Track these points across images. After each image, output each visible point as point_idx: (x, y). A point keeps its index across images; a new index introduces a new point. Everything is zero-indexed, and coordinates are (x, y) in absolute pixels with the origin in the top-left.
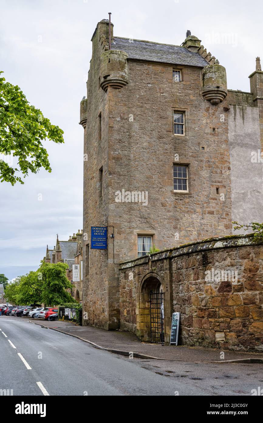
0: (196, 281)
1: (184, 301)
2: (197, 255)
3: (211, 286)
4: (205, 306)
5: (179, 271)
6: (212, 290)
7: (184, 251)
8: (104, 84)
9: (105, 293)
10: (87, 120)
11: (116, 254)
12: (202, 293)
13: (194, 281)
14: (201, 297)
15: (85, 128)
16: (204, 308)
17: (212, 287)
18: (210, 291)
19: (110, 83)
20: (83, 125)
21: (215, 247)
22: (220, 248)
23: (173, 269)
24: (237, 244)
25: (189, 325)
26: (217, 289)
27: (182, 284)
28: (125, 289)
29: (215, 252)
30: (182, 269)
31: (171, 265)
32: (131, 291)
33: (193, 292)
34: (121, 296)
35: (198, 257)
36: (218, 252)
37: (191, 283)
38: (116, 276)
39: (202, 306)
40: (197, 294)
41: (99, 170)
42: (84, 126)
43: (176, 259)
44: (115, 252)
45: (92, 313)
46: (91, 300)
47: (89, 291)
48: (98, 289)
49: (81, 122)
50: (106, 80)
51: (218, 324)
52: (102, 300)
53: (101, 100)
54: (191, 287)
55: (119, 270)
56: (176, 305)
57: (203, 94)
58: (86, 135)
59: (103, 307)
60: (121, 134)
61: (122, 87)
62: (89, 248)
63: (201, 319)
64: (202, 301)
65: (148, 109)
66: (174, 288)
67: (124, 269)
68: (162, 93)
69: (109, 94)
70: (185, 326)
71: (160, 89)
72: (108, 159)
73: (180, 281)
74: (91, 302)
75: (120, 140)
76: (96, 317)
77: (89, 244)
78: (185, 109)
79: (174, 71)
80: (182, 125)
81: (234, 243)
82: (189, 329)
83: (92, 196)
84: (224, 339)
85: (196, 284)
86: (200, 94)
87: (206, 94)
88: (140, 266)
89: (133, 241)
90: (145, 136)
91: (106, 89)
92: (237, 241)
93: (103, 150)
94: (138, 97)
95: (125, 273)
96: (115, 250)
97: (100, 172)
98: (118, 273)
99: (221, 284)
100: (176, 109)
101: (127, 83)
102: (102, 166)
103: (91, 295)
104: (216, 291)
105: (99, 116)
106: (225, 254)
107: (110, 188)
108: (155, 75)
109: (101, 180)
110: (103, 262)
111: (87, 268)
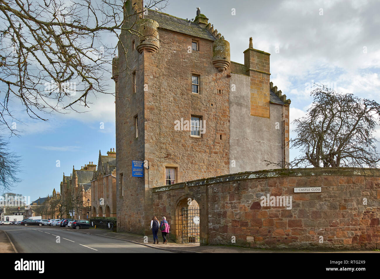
0: (232, 202)
1: (219, 215)
2: (234, 183)
3: (244, 205)
4: (239, 219)
5: (215, 194)
6: (245, 208)
7: (221, 180)
8: (140, 47)
9: (141, 209)
10: (118, 76)
11: (150, 181)
12: (236, 210)
13: (230, 202)
14: (236, 212)
15: (116, 82)
16: (238, 220)
17: (246, 206)
18: (243, 208)
19: (145, 46)
20: (115, 80)
21: (249, 178)
22: (253, 179)
23: (209, 193)
24: (267, 176)
25: (223, 231)
26: (250, 207)
27: (217, 203)
28: (159, 207)
29: (249, 181)
30: (218, 193)
31: (207, 190)
32: (164, 208)
33: (229, 209)
34: (155, 211)
35: (234, 185)
36: (251, 181)
37: (227, 203)
38: (151, 197)
39: (237, 219)
40: (232, 210)
41: (134, 117)
42: (116, 81)
43: (212, 185)
44: (150, 180)
45: (127, 223)
46: (126, 214)
47: (124, 207)
48: (134, 206)
49: (113, 77)
50: (142, 44)
51: (249, 231)
52: (138, 214)
53: (135, 60)
54: (226, 205)
55: (153, 192)
56: (211, 218)
57: (213, 63)
58: (118, 88)
59: (140, 219)
60: (154, 89)
61: (154, 51)
62: (123, 176)
63: (235, 227)
64: (237, 215)
65: (173, 71)
66: (209, 206)
67: (158, 192)
68: (184, 59)
69: (145, 56)
70: (220, 232)
71: (182, 55)
72: (144, 108)
73: (216, 201)
74: (126, 216)
75: (153, 94)
76: (132, 226)
77: (122, 173)
78: (200, 74)
79: (192, 42)
80: (197, 86)
81: (265, 175)
82: (223, 234)
83: (126, 137)
84: (253, 241)
85: (231, 203)
86: (211, 63)
87: (216, 63)
88: (175, 190)
89: (162, 172)
90: (171, 93)
91: (141, 51)
92: (267, 174)
93: (138, 101)
94: (166, 60)
95: (159, 195)
96: (150, 178)
97: (134, 118)
98: (152, 195)
99: (253, 204)
100: (194, 73)
101: (158, 48)
102: (137, 114)
103: (126, 211)
104: (249, 208)
105: (132, 73)
106: (257, 183)
107: (145, 131)
108: (179, 44)
109: (135, 124)
110: (139, 187)
111: (121, 190)
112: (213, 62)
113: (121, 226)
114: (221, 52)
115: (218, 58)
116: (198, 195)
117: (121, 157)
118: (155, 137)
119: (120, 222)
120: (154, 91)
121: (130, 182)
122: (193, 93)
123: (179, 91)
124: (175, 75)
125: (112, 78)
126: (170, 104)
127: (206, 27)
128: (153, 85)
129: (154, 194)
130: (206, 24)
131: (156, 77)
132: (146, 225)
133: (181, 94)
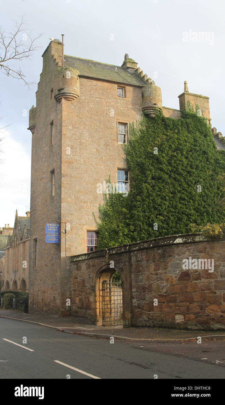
0: (157, 272)
1: (144, 289)
2: (159, 249)
3: (171, 276)
4: (166, 293)
5: (139, 263)
6: (172, 279)
7: (145, 246)
8: (58, 96)
9: (57, 283)
10: (35, 126)
11: (68, 248)
12: (163, 282)
13: (155, 272)
14: (162, 285)
15: (33, 133)
16: (165, 294)
17: (173, 277)
18: (170, 280)
19: (64, 95)
20: (31, 130)
21: (175, 242)
22: (180, 244)
23: (132, 262)
24: (195, 240)
25: (149, 309)
26: (178, 278)
27: (141, 274)
28: (77, 279)
29: (175, 246)
30: (142, 261)
31: (130, 259)
32: (84, 281)
33: (154, 281)
34: (73, 286)
35: (159, 251)
36: (178, 247)
37: (151, 274)
38: (68, 268)
39: (164, 293)
40: (158, 282)
41: (50, 172)
42: (33, 132)
43: (135, 252)
44: (67, 246)
45: (41, 301)
46: (39, 290)
47: (38, 281)
48: (48, 279)
49: (30, 128)
50: (60, 93)
51: (178, 308)
52: (53, 289)
53: (53, 110)
54: (151, 277)
55: (71, 262)
56: (134, 292)
57: (142, 110)
58: (34, 139)
59: (54, 296)
60: (73, 141)
61: (74, 99)
62: (38, 242)
63: (162, 304)
64: (163, 288)
65: (96, 120)
66: (133, 277)
67: (76, 261)
68: (108, 107)
69: (63, 105)
70: (145, 311)
71: (106, 103)
72: (61, 162)
73: (139, 272)
74: (40, 292)
75: (72, 146)
76: (46, 305)
77: (37, 238)
78: (127, 122)
79: (118, 88)
80: (125, 135)
81: (193, 239)
82: (149, 313)
83: (41, 195)
84: (183, 320)
85: (156, 274)
86: (139, 110)
87: (145, 110)
88: (95, 259)
89: (82, 236)
90: (93, 144)
91: (60, 100)
92: (195, 238)
93: (55, 154)
94: (88, 109)
95: (77, 265)
96: (67, 245)
97: (51, 174)
98: (69, 264)
99: (181, 274)
100: (121, 121)
101: (78, 96)
102: (54, 169)
103: (40, 285)
104: (176, 280)
105: (50, 124)
106: (185, 249)
107: (62, 189)
108: (102, 91)
109: (51, 181)
110: (55, 255)
111: (34, 260)
112: (142, 108)
113: (33, 305)
114: (151, 98)
115: (148, 104)
116: (120, 264)
117: (36, 219)
118: (74, 195)
119: (33, 300)
120: (74, 143)
121: (45, 249)
122: (119, 143)
123: (102, 142)
124: (98, 124)
125: (28, 129)
126: (93, 156)
127: (135, 71)
128: (72, 136)
129: (72, 264)
130: (135, 69)
131: (76, 128)
132: (62, 303)
133: (105, 145)
